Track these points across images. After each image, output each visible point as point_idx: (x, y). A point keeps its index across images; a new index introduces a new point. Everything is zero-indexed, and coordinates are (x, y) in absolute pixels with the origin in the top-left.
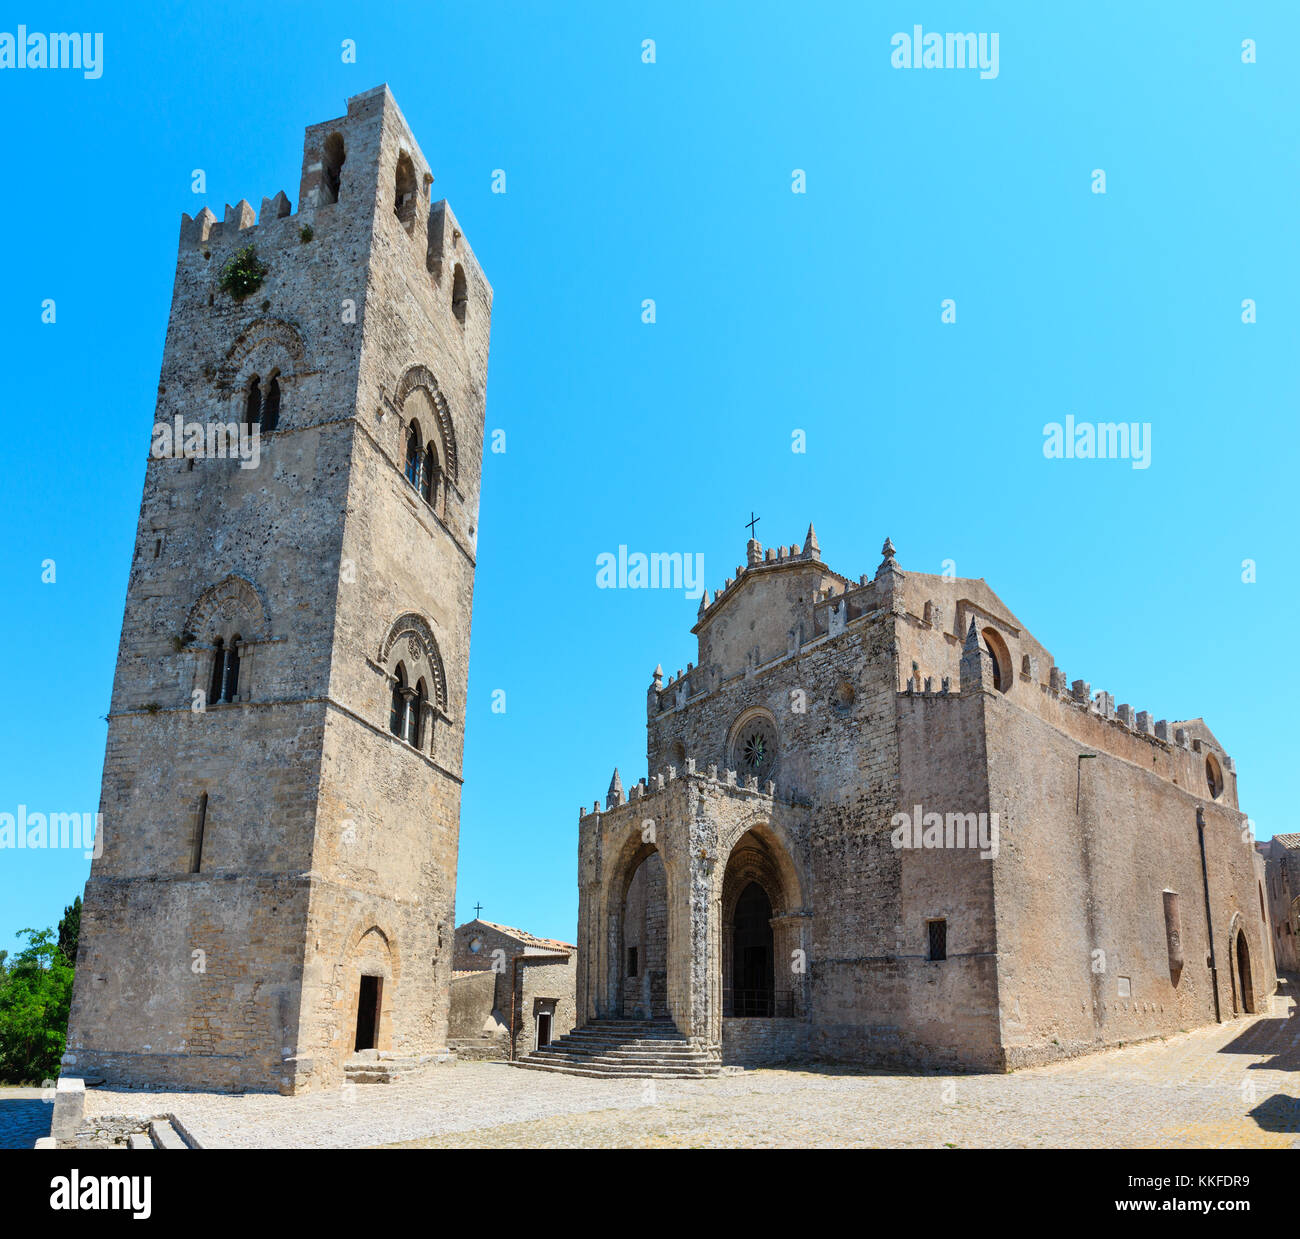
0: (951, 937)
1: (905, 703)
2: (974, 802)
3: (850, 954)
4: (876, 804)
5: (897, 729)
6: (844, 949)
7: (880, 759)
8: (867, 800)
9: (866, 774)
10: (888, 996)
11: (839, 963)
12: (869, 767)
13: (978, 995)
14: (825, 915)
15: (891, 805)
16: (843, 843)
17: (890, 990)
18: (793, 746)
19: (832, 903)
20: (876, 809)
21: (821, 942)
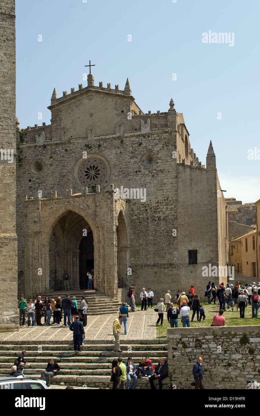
0: (199, 256)
1: (181, 168)
3: (151, 262)
4: (165, 205)
5: (177, 177)
6: (147, 261)
7: (168, 188)
8: (160, 203)
9: (160, 193)
10: (170, 278)
11: (145, 266)
12: (162, 190)
14: (137, 247)
15: (173, 206)
16: (148, 219)
17: (172, 275)
18: (119, 175)
19: (141, 242)
20: (165, 207)
21: (134, 258)
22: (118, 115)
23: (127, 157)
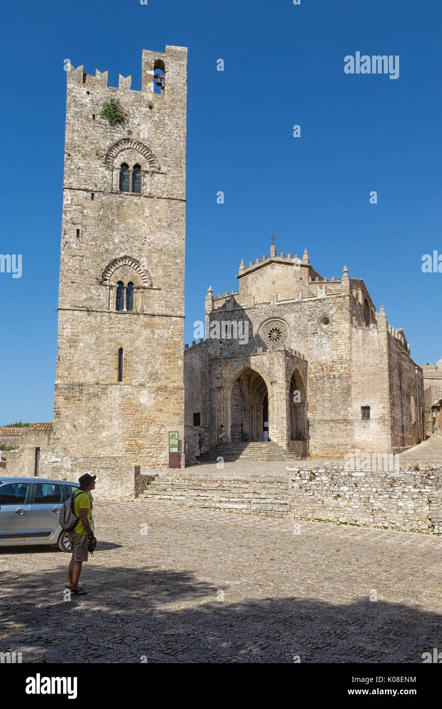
0: (372, 412)
2: (383, 368)
3: (327, 417)
4: (340, 364)
5: (350, 338)
6: (324, 416)
7: (342, 348)
8: (335, 362)
9: (335, 353)
10: (345, 432)
12: (337, 350)
13: (384, 431)
14: (315, 403)
15: (347, 365)
16: (324, 377)
17: (346, 430)
18: (297, 337)
19: (318, 399)
20: (340, 366)
21: (312, 413)
22: (297, 282)
23: (305, 320)
